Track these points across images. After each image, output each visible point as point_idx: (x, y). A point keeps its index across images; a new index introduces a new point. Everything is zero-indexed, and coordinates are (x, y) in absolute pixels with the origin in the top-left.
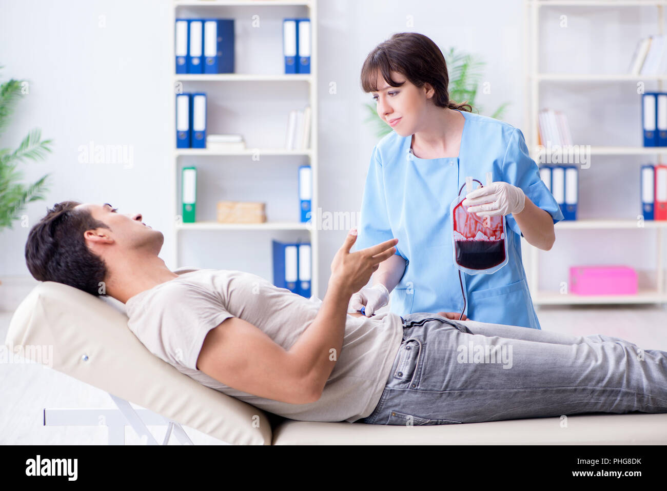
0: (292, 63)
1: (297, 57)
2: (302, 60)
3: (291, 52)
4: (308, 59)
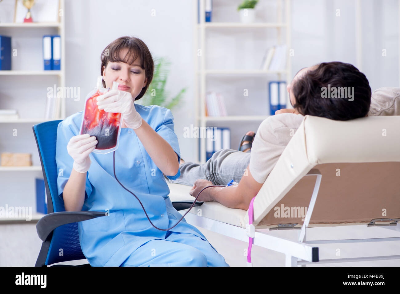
0: (49, 64)
1: (52, 60)
2: (55, 62)
3: (48, 56)
4: (59, 61)
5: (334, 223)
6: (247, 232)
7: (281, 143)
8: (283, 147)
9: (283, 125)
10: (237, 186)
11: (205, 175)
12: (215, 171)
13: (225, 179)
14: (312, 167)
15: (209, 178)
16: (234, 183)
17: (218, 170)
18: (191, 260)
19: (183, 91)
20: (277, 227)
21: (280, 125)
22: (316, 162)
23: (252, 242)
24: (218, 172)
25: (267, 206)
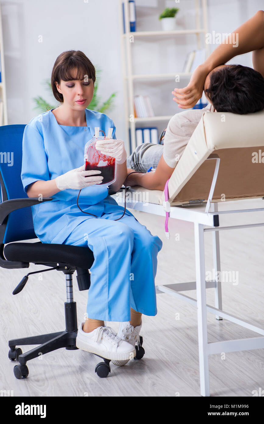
5: (235, 198)
6: (165, 208)
7: (186, 135)
8: (189, 138)
9: (188, 120)
10: (154, 172)
11: (130, 166)
12: (138, 161)
13: (146, 167)
14: (211, 152)
15: (133, 168)
16: (152, 169)
17: (141, 161)
18: (121, 233)
19: (113, 95)
20: (189, 203)
21: (185, 121)
22: (213, 148)
23: (168, 216)
24: (141, 162)
25: (179, 185)
